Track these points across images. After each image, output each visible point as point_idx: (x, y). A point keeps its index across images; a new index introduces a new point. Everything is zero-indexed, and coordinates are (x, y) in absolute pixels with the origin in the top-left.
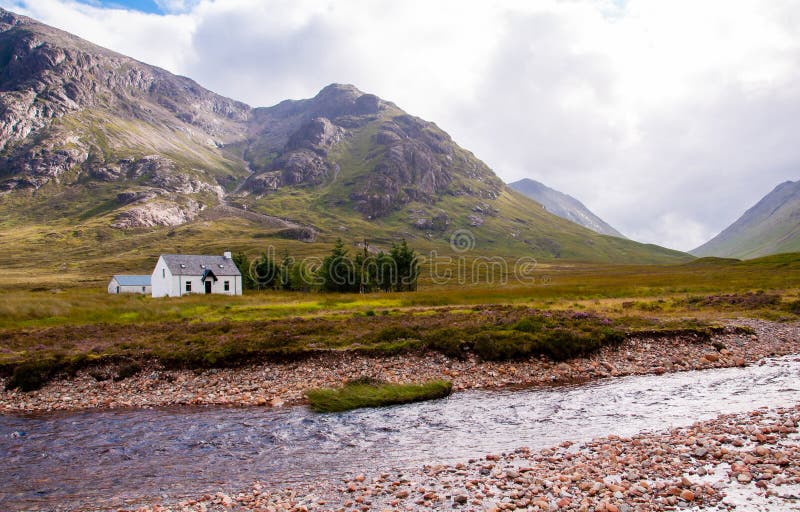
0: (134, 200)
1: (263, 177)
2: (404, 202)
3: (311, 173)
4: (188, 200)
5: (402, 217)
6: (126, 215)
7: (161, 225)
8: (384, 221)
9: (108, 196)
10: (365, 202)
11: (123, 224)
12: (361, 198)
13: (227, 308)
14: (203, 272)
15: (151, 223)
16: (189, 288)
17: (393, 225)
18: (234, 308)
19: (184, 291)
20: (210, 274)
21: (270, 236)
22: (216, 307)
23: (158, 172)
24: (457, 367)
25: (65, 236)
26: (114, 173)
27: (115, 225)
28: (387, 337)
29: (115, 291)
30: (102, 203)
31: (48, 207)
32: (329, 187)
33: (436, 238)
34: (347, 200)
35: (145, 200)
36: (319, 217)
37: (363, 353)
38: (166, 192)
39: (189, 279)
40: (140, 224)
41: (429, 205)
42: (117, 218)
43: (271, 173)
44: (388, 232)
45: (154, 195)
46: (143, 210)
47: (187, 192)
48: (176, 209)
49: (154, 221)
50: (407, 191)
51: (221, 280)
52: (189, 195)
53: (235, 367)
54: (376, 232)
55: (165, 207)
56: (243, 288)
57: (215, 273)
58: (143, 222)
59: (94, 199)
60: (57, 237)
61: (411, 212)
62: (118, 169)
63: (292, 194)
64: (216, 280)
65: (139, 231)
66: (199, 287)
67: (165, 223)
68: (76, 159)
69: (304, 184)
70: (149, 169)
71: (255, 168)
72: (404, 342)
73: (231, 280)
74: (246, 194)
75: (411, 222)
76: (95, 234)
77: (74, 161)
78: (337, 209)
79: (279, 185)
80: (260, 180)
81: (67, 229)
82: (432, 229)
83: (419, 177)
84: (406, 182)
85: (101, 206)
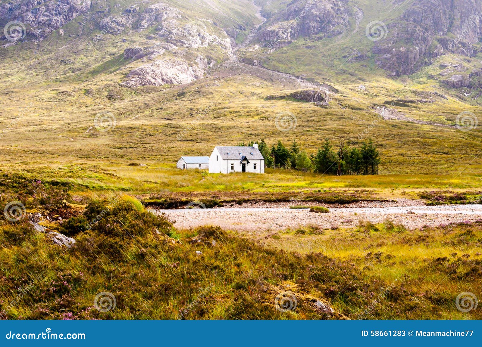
0: (141, 57)
1: (275, 27)
2: (436, 55)
3: (329, 22)
4: (197, 57)
5: (433, 73)
6: (135, 73)
7: (170, 83)
8: (412, 79)
9: (114, 50)
10: (388, 56)
11: (133, 83)
12: (386, 51)
13: (263, 185)
14: (240, 157)
15: (160, 81)
16: (232, 168)
17: (420, 83)
18: (266, 185)
19: (230, 170)
20: (245, 159)
21: (282, 98)
22: (258, 183)
23: (164, 23)
24: (320, 204)
25: (77, 94)
26: (118, 24)
27: (125, 84)
28: (307, 198)
29: (182, 167)
30: (108, 58)
31: (54, 61)
32: (349, 37)
33: (473, 97)
34: (369, 54)
35: (153, 56)
36: (336, 73)
37: (302, 201)
38: (174, 47)
39: (232, 162)
40: (150, 82)
41: (468, 58)
42: (126, 75)
43: (285, 23)
44: (413, 92)
45: (162, 51)
46: (152, 68)
47: (195, 46)
48: (185, 66)
49: (163, 80)
50: (441, 41)
51: (252, 163)
52: (198, 50)
53: (277, 202)
54: (399, 92)
55: (174, 64)
56: (265, 167)
57: (248, 159)
58: (153, 81)
59: (101, 54)
60: (69, 95)
61: (445, 67)
62: (123, 21)
63: (308, 47)
64: (248, 162)
65: (149, 91)
66: (238, 168)
67: (174, 82)
68: (78, 7)
69: (321, 35)
70: (156, 19)
71: (266, 15)
72: (310, 199)
73: (257, 162)
74: (257, 47)
75: (443, 78)
76: (105, 93)
77: (77, 11)
78: (357, 65)
79: (293, 35)
80: (273, 31)
81: (77, 86)
82: (469, 86)
83: (457, 23)
84: (440, 30)
85: (109, 62)
